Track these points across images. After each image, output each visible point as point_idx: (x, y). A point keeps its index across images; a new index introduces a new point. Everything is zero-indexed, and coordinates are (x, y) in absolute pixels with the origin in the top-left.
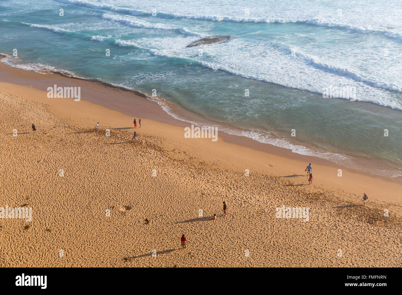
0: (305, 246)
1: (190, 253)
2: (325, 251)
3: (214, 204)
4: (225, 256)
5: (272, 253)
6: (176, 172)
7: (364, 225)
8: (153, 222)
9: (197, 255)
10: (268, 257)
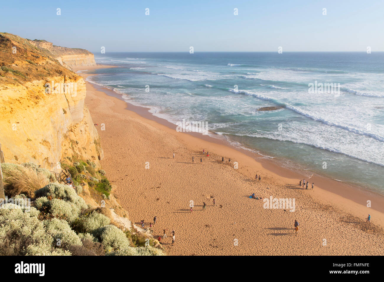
0: (316, 237)
1: (243, 229)
2: (329, 243)
3: (261, 202)
4: (264, 234)
5: (294, 238)
6: (241, 181)
7: (358, 231)
8: (224, 207)
9: (248, 230)
10: (291, 239)
